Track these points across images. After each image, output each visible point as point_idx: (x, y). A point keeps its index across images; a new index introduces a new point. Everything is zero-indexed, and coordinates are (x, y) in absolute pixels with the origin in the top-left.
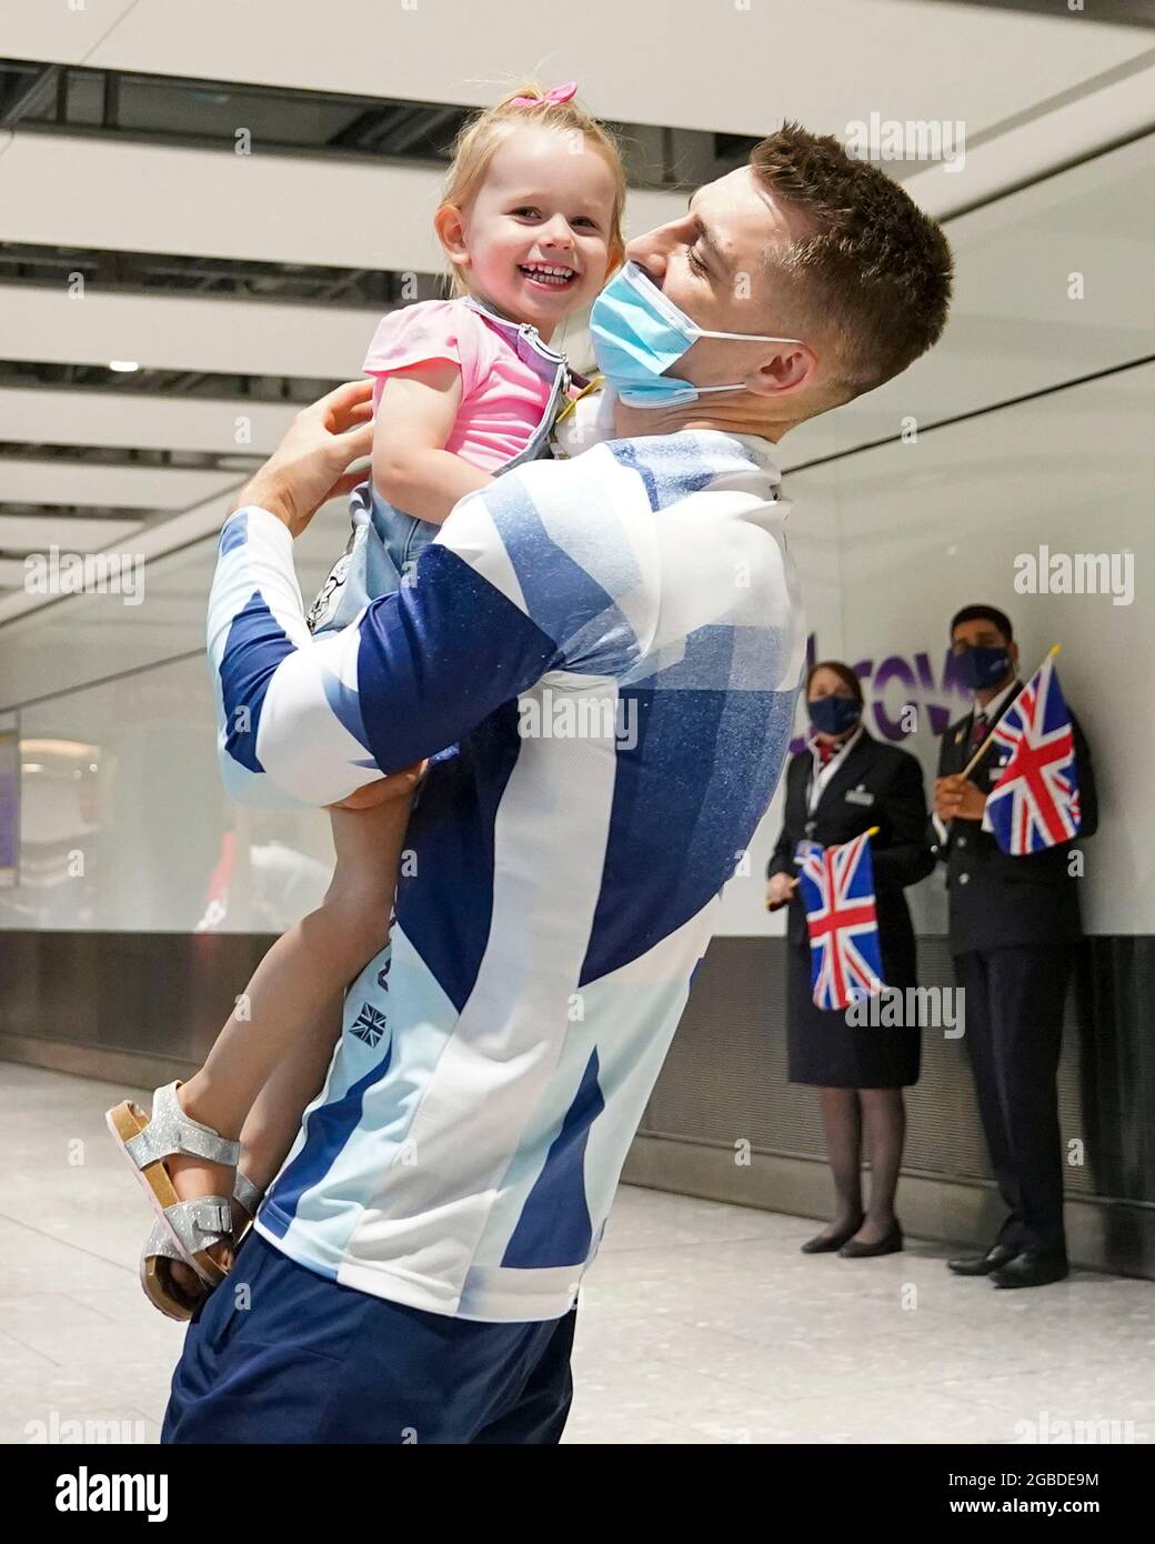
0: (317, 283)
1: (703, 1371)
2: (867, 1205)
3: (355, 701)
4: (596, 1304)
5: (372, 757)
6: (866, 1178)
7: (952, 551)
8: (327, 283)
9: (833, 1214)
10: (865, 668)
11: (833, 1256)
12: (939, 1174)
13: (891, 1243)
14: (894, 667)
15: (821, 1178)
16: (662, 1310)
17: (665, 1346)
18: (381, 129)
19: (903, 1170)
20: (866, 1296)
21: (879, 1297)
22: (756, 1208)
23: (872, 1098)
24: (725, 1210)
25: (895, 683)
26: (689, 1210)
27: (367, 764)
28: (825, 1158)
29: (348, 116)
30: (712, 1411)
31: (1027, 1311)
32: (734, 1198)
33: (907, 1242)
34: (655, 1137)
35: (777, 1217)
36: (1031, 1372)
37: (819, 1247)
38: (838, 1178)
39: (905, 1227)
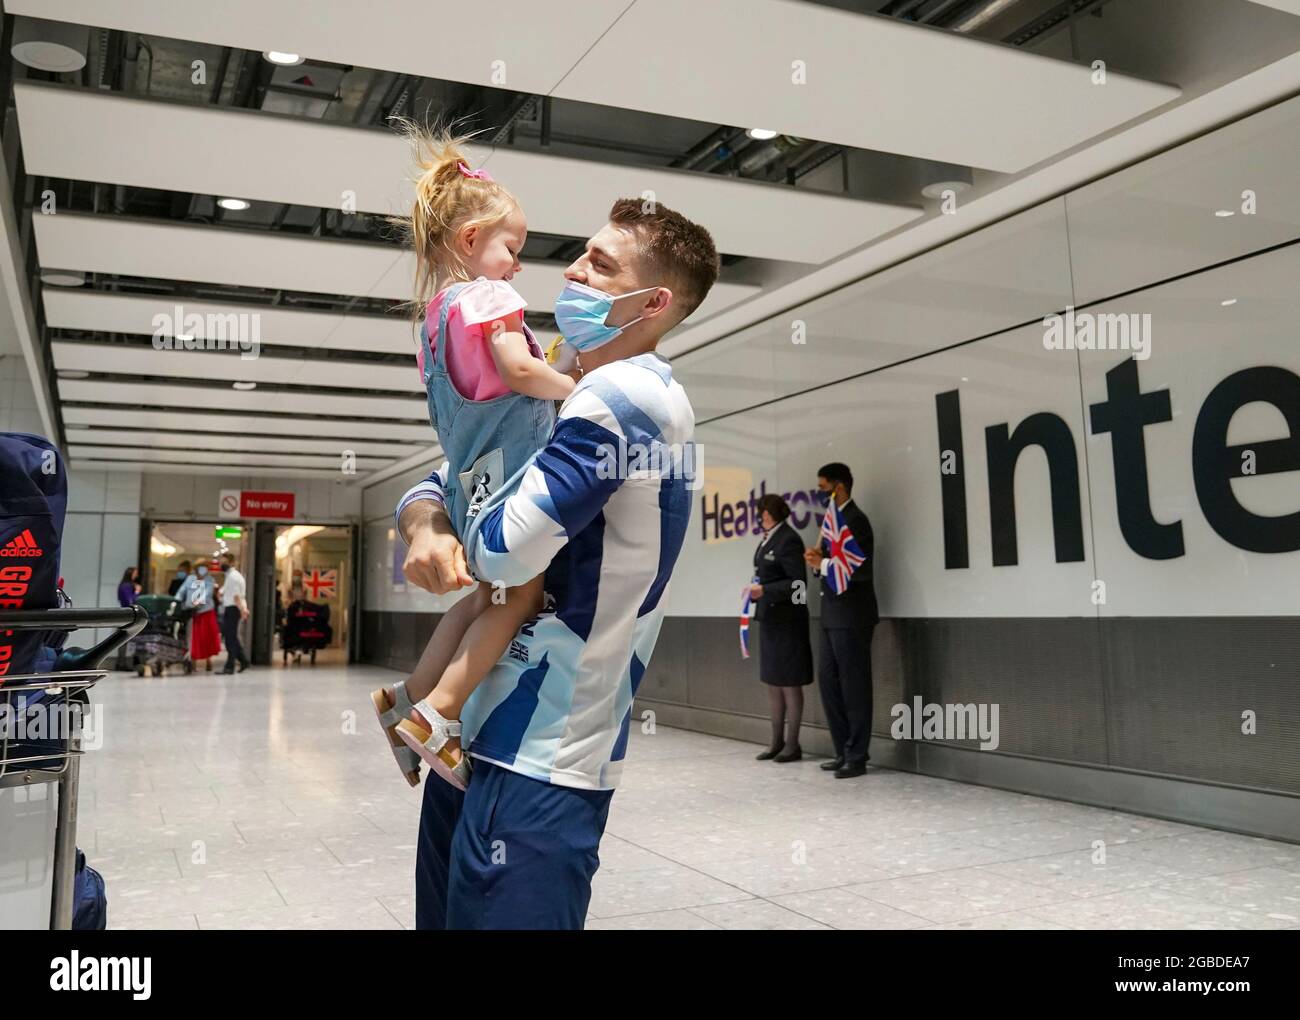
0: (542, 320)
1: (710, 813)
2: (786, 739)
3: (554, 509)
4: (662, 783)
5: (563, 529)
6: (786, 726)
7: (830, 444)
8: (547, 320)
9: (770, 742)
10: (787, 496)
11: (770, 761)
12: (817, 725)
13: (796, 756)
14: (800, 496)
15: (767, 727)
16: (692, 785)
17: (693, 801)
18: (571, 251)
19: (803, 723)
20: (785, 780)
21: (791, 780)
22: (736, 739)
23: (789, 691)
24: (722, 741)
25: (801, 503)
26: (705, 740)
27: (561, 534)
28: (768, 717)
29: (558, 244)
30: (714, 831)
31: (857, 787)
32: (727, 735)
33: (804, 755)
34: (691, 707)
35: (745, 744)
36: (857, 814)
37: (764, 757)
38: (774, 725)
39: (803, 749)
